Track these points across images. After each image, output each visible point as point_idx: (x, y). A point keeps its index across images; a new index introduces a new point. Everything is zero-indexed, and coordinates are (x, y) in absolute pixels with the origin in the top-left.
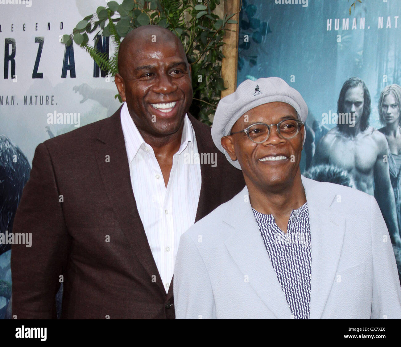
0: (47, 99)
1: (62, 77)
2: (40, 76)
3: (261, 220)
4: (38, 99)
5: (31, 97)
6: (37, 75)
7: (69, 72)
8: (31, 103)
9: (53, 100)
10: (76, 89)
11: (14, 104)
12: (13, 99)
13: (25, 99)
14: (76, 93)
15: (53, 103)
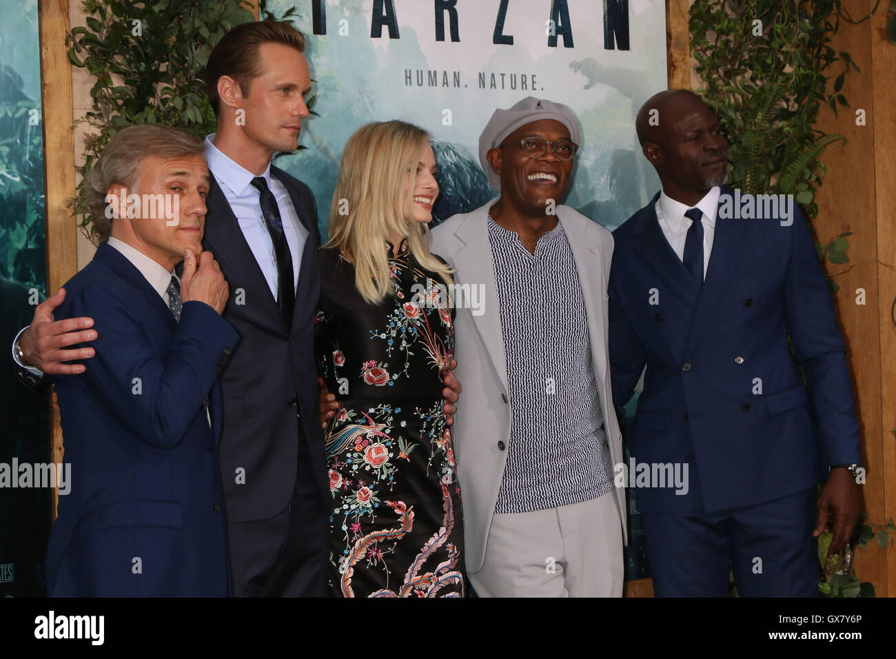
0: (524, 80)
1: (549, 46)
2: (509, 40)
3: (504, 236)
4: (507, 78)
5: (493, 75)
6: (501, 38)
7: (560, 39)
8: (493, 85)
9: (535, 82)
10: (576, 66)
11: (459, 86)
12: (456, 77)
13: (481, 78)
14: (575, 72)
15: (535, 87)
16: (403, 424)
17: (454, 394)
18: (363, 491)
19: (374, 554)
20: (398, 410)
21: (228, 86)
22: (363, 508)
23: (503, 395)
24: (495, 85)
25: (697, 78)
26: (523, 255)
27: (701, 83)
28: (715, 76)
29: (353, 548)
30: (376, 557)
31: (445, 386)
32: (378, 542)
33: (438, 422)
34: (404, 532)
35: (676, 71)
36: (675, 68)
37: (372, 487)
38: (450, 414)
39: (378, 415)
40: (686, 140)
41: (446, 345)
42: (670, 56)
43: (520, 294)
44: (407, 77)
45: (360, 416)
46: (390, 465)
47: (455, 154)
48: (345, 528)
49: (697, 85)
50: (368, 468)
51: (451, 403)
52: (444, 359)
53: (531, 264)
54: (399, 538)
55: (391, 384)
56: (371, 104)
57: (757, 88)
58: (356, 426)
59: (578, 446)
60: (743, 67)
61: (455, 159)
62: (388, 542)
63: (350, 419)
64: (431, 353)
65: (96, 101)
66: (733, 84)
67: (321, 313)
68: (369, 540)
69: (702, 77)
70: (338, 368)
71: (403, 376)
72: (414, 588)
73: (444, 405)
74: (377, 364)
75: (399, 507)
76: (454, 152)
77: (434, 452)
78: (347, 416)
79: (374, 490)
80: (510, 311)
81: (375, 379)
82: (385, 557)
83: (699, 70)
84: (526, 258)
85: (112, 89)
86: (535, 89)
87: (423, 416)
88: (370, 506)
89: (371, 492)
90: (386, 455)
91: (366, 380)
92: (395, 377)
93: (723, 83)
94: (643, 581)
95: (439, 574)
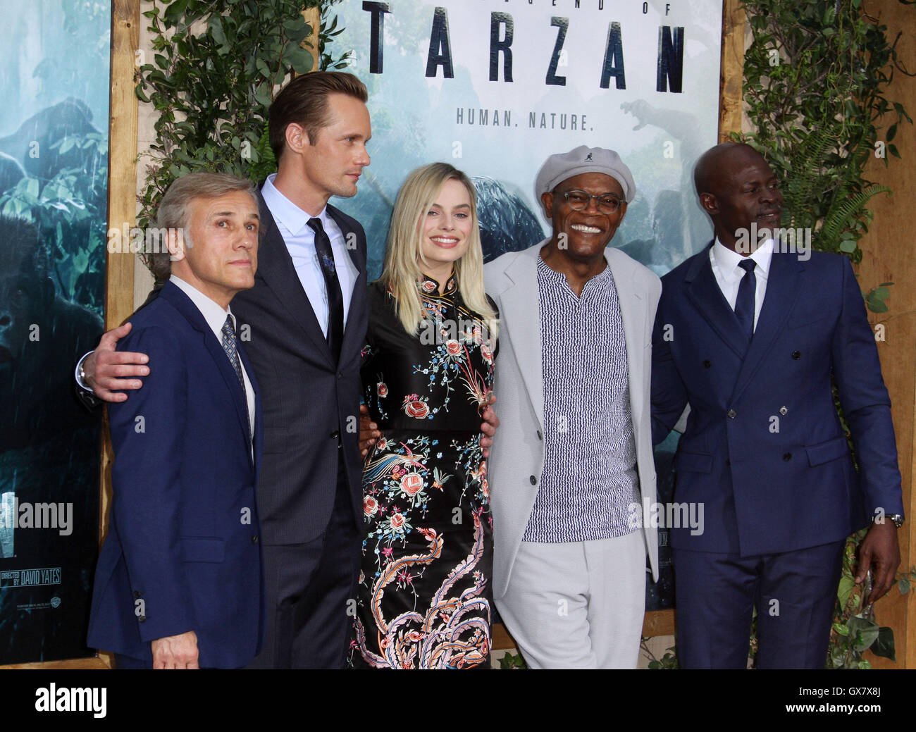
0: (574, 120)
1: (601, 87)
2: (561, 81)
3: (552, 277)
4: (557, 118)
5: (543, 115)
6: (554, 79)
7: (613, 80)
8: (543, 125)
9: (585, 123)
10: (627, 107)
11: (509, 125)
12: (507, 116)
13: (532, 117)
14: (626, 113)
15: (584, 127)
16: (439, 456)
17: (492, 428)
18: (397, 517)
19: (404, 577)
20: (435, 443)
21: (297, 133)
22: (396, 533)
23: (538, 432)
24: (545, 125)
25: (748, 121)
26: (569, 297)
27: (752, 127)
28: (766, 120)
29: (384, 572)
30: (406, 580)
31: (483, 420)
32: (408, 566)
33: (474, 455)
34: (432, 558)
35: (727, 115)
36: (727, 111)
37: (405, 514)
38: (486, 447)
39: (415, 446)
40: (743, 191)
41: (486, 382)
42: (722, 99)
43: (563, 335)
44: (458, 116)
45: (400, 447)
46: (424, 494)
47: (502, 191)
48: (377, 551)
49: (747, 128)
50: (403, 496)
51: (488, 436)
52: (483, 395)
53: (576, 306)
54: (428, 563)
55: (431, 418)
56: (423, 140)
57: (808, 133)
58: (394, 455)
59: (609, 483)
60: (795, 112)
61: (501, 196)
62: (417, 567)
63: (389, 449)
64: (471, 389)
65: (159, 134)
66: (783, 129)
67: (368, 346)
68: (399, 564)
69: (753, 120)
70: (382, 399)
71: (442, 411)
72: (440, 612)
73: (481, 438)
74: (419, 398)
75: (430, 534)
76: (500, 189)
77: (468, 483)
78: (386, 445)
79: (407, 517)
80: (552, 350)
81: (416, 412)
82: (414, 581)
83: (750, 114)
84: (572, 300)
85: (175, 124)
86: (585, 129)
87: (459, 449)
88: (402, 531)
89: (404, 519)
90: (421, 484)
91: (407, 413)
92: (435, 411)
93: (774, 128)
94: (664, 612)
95: (464, 600)
